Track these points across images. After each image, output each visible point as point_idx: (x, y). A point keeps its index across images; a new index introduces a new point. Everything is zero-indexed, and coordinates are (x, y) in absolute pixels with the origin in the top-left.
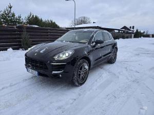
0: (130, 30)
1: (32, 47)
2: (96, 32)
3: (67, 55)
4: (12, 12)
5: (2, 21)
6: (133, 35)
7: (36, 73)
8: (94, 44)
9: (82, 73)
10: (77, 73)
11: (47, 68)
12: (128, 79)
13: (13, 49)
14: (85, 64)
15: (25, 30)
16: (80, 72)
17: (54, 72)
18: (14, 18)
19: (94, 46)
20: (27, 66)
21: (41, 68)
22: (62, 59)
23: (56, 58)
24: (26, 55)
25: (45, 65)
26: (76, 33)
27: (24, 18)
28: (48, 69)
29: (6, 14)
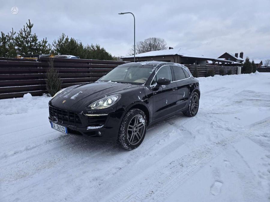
0: (235, 60)
1: (61, 91)
2: (159, 67)
3: (110, 102)
4: (32, 33)
5: (15, 50)
6: (240, 69)
7: (64, 129)
8: (155, 85)
9: (135, 129)
10: (126, 129)
11: (79, 122)
12: (209, 140)
13: (33, 95)
14: (139, 116)
15: (51, 64)
16: (130, 128)
17: (89, 128)
18: (36, 43)
19: (155, 89)
20: (52, 119)
21: (72, 122)
22: (101, 108)
23: (93, 106)
24: (50, 103)
25: (78, 117)
26: (129, 68)
27: (52, 44)
28: (81, 123)
29: (23, 37)
